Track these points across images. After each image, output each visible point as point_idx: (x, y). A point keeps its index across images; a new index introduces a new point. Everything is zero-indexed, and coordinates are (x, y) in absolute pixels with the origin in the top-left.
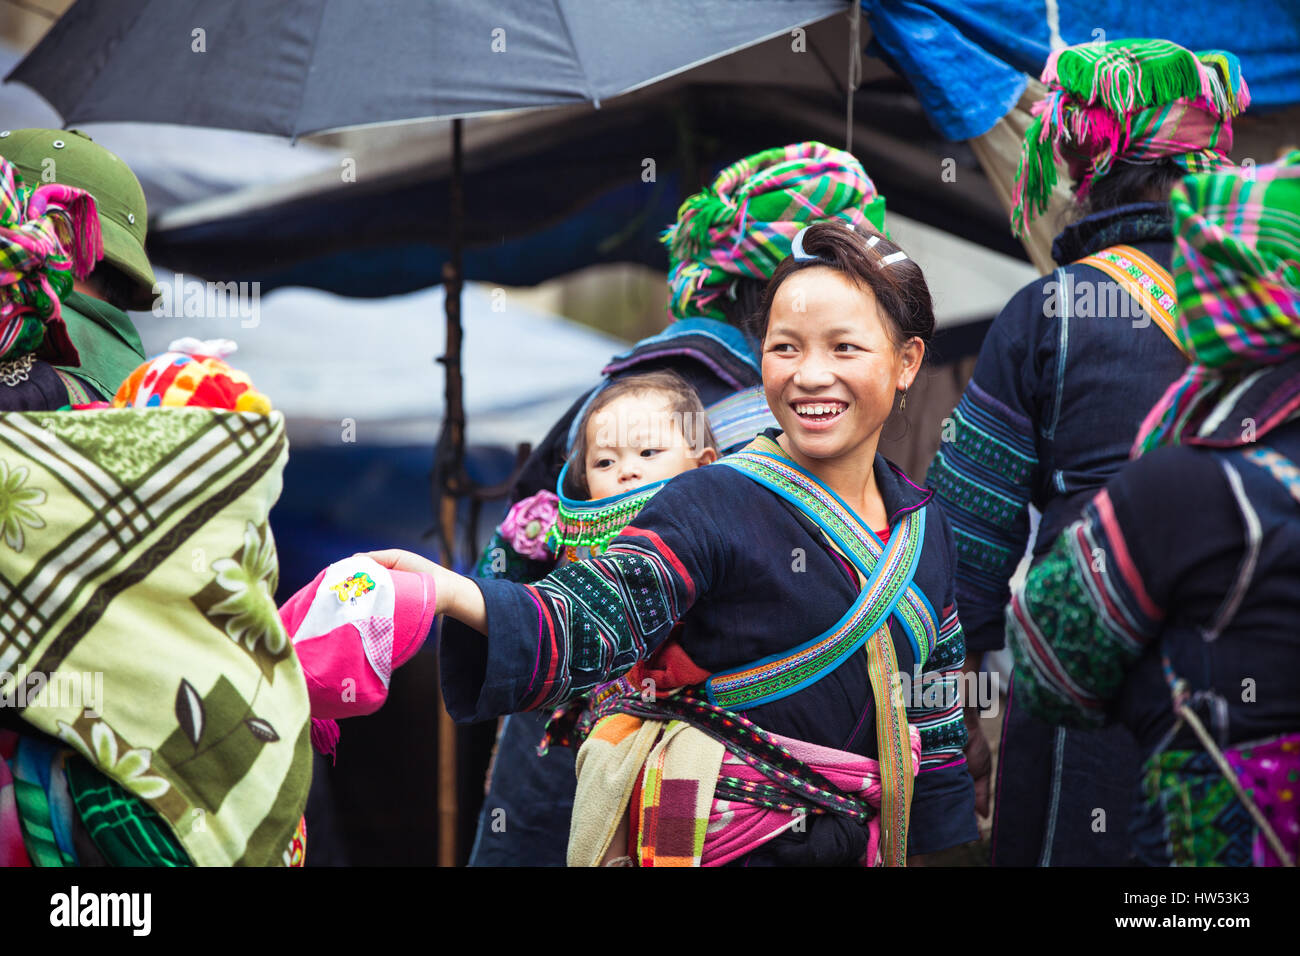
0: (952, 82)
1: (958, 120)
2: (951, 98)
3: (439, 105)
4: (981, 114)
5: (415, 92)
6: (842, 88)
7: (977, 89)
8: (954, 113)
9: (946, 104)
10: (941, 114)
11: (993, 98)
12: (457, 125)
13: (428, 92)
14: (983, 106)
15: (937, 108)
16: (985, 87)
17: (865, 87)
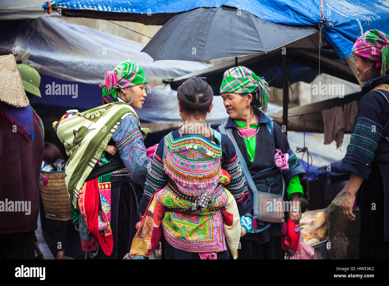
0: (341, 46)
1: (343, 54)
2: (341, 50)
3: (233, 54)
4: (347, 53)
5: (227, 52)
6: (317, 48)
7: (347, 47)
8: (342, 53)
9: (340, 51)
10: (339, 53)
11: (350, 49)
12: (236, 58)
13: (230, 52)
14: (348, 51)
15: (338, 52)
16: (348, 47)
17: (322, 48)
